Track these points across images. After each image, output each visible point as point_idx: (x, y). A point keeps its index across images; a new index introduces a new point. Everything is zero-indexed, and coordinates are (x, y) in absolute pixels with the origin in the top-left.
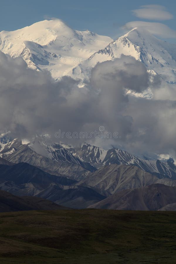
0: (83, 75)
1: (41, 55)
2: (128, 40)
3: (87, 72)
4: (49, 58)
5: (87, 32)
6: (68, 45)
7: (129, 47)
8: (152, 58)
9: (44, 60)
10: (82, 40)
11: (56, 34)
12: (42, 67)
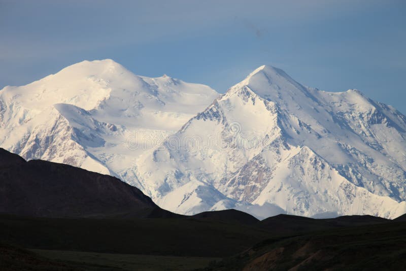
0: (174, 163)
1: (89, 129)
2: (251, 91)
3: (181, 155)
4: (104, 133)
5: (166, 79)
6: (134, 105)
7: (254, 104)
8: (300, 124)
9: (95, 137)
10: (156, 93)
11: (107, 86)
12: (95, 151)
